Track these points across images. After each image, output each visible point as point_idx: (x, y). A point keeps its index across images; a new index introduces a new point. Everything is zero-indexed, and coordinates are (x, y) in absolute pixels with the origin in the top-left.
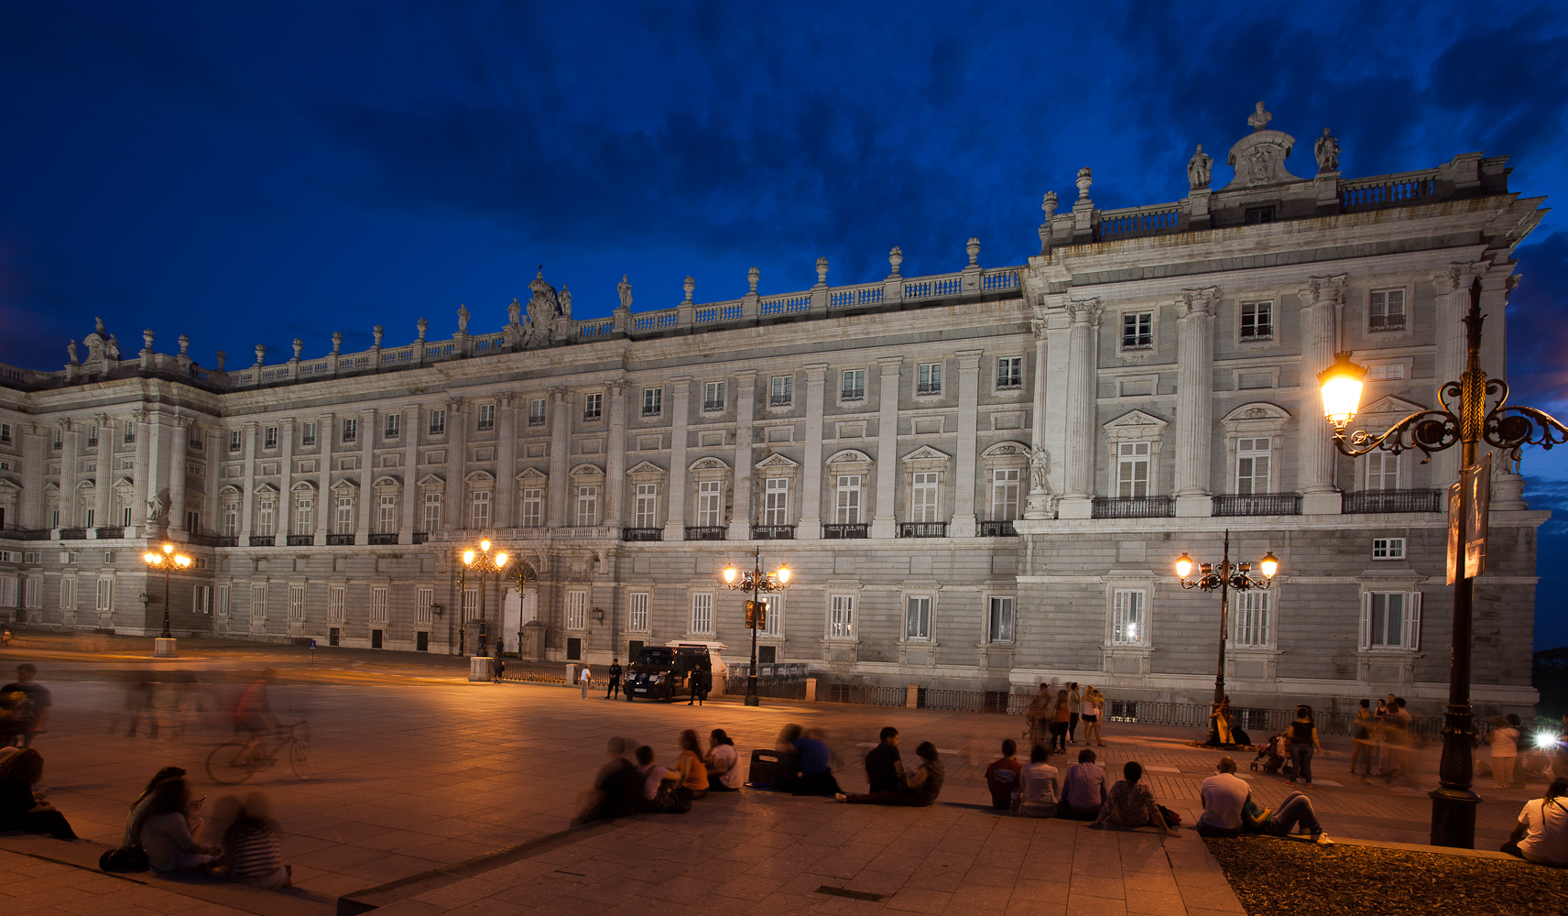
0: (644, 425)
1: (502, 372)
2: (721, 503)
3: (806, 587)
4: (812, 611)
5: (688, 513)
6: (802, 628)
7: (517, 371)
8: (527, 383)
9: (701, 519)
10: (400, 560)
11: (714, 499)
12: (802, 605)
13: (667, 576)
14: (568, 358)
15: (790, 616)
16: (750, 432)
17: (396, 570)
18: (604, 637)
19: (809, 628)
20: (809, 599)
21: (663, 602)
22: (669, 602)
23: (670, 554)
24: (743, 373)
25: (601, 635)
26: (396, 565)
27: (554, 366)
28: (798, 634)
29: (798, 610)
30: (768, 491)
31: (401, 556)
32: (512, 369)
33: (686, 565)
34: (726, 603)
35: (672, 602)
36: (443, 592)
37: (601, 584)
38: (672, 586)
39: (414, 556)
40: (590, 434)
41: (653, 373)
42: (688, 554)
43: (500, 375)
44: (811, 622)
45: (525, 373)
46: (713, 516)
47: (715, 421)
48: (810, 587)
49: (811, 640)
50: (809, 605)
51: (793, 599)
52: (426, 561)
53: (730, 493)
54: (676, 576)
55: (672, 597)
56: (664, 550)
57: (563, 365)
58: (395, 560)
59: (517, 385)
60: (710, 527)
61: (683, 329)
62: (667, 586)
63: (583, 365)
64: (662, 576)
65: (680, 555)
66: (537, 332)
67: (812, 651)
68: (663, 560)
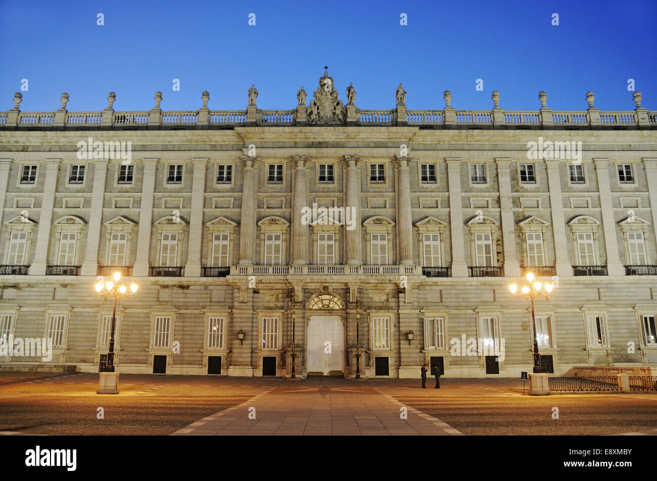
0: (424, 190)
1: (298, 140)
2: (494, 249)
3: (568, 310)
4: (574, 327)
5: (469, 256)
6: (569, 340)
7: (313, 140)
8: (324, 150)
9: (480, 260)
10: (186, 291)
11: (487, 247)
12: (567, 323)
13: (458, 304)
14: (363, 136)
15: (560, 332)
16: (511, 200)
17: (181, 300)
18: (412, 355)
19: (573, 340)
20: (571, 319)
21: (456, 325)
22: (461, 325)
23: (458, 287)
24: (502, 159)
25: (409, 353)
26: (182, 295)
27: (348, 140)
28: (567, 345)
29: (565, 327)
30: (529, 242)
31: (188, 287)
32: (309, 138)
33: (472, 296)
34: (509, 324)
35: (464, 325)
36: (243, 320)
37: (406, 311)
38: (463, 312)
39: (203, 287)
40: (377, 194)
41: (431, 153)
42: (473, 287)
43: (296, 143)
44: (575, 336)
45: (319, 143)
46: (488, 259)
47: (481, 191)
48: (571, 310)
49: (577, 349)
50: (571, 323)
51: (560, 319)
52: (214, 292)
53: (500, 242)
54: (465, 304)
55: (463, 320)
56: (453, 283)
57: (356, 140)
58: (181, 291)
59: (313, 151)
60: (487, 267)
61: (451, 125)
62: (458, 312)
63: (374, 142)
64: (453, 304)
65: (467, 287)
66: (322, 113)
67: (578, 357)
68: (453, 292)
